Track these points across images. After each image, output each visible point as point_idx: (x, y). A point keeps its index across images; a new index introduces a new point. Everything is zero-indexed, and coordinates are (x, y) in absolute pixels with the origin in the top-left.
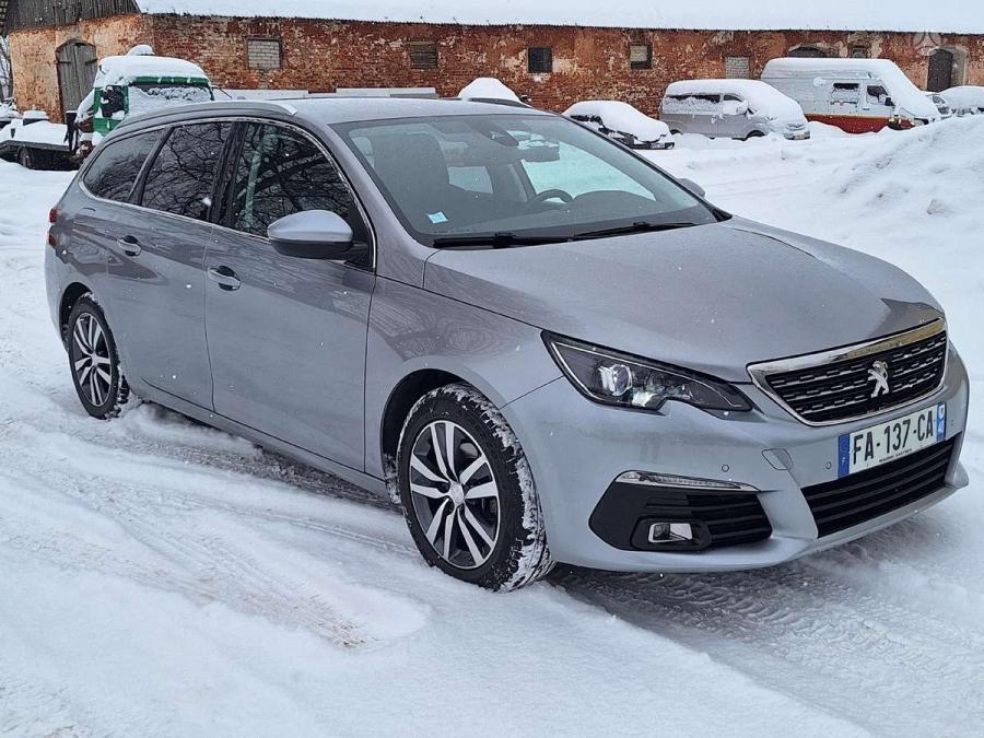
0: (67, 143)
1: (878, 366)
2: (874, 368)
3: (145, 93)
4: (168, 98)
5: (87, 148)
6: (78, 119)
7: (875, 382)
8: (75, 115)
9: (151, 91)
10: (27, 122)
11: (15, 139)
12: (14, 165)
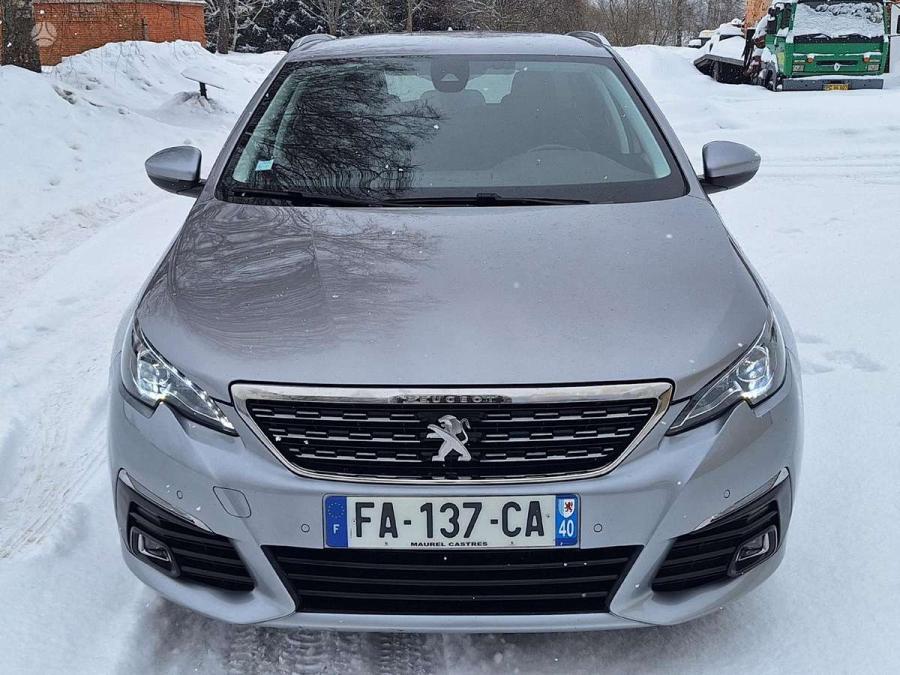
0: (743, 59)
1: (448, 423)
2: (439, 424)
3: (813, 10)
4: (835, 14)
5: (757, 63)
6: (756, 36)
7: (440, 442)
8: (754, 31)
9: (819, 8)
10: (723, 37)
11: (712, 53)
12: (706, 77)
